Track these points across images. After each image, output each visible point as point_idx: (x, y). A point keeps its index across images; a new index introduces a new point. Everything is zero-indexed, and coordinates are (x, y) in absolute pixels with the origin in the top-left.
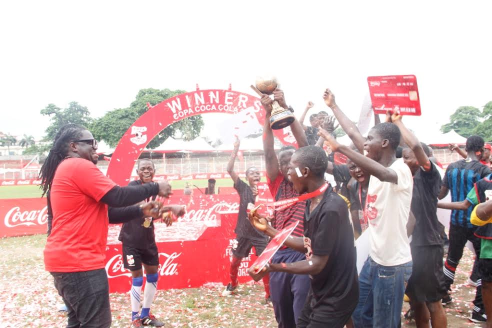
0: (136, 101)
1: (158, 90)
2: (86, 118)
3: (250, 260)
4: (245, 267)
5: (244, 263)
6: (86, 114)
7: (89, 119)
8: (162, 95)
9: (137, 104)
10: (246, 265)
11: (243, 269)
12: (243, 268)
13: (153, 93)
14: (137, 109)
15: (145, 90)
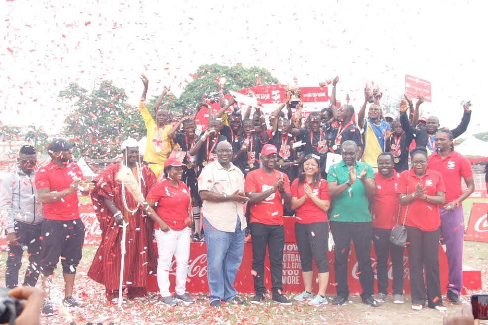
0: (194, 84)
1: (226, 67)
2: (122, 104)
3: (300, 268)
4: (295, 274)
5: (295, 271)
6: (123, 99)
7: (126, 107)
8: (231, 75)
9: (196, 87)
10: (296, 272)
11: (293, 277)
12: (293, 275)
13: (219, 71)
14: (196, 94)
15: (207, 66)
